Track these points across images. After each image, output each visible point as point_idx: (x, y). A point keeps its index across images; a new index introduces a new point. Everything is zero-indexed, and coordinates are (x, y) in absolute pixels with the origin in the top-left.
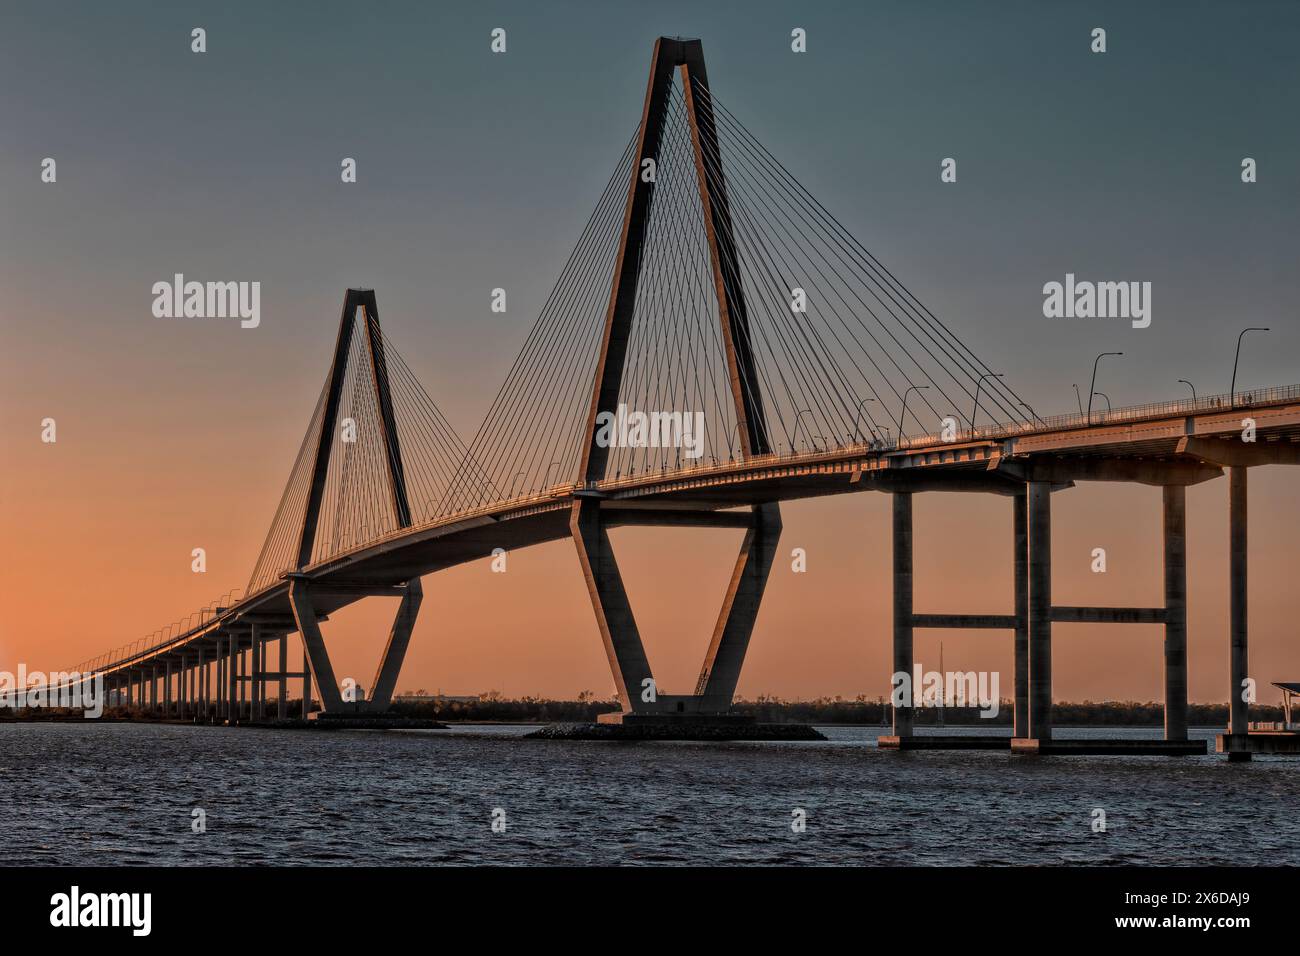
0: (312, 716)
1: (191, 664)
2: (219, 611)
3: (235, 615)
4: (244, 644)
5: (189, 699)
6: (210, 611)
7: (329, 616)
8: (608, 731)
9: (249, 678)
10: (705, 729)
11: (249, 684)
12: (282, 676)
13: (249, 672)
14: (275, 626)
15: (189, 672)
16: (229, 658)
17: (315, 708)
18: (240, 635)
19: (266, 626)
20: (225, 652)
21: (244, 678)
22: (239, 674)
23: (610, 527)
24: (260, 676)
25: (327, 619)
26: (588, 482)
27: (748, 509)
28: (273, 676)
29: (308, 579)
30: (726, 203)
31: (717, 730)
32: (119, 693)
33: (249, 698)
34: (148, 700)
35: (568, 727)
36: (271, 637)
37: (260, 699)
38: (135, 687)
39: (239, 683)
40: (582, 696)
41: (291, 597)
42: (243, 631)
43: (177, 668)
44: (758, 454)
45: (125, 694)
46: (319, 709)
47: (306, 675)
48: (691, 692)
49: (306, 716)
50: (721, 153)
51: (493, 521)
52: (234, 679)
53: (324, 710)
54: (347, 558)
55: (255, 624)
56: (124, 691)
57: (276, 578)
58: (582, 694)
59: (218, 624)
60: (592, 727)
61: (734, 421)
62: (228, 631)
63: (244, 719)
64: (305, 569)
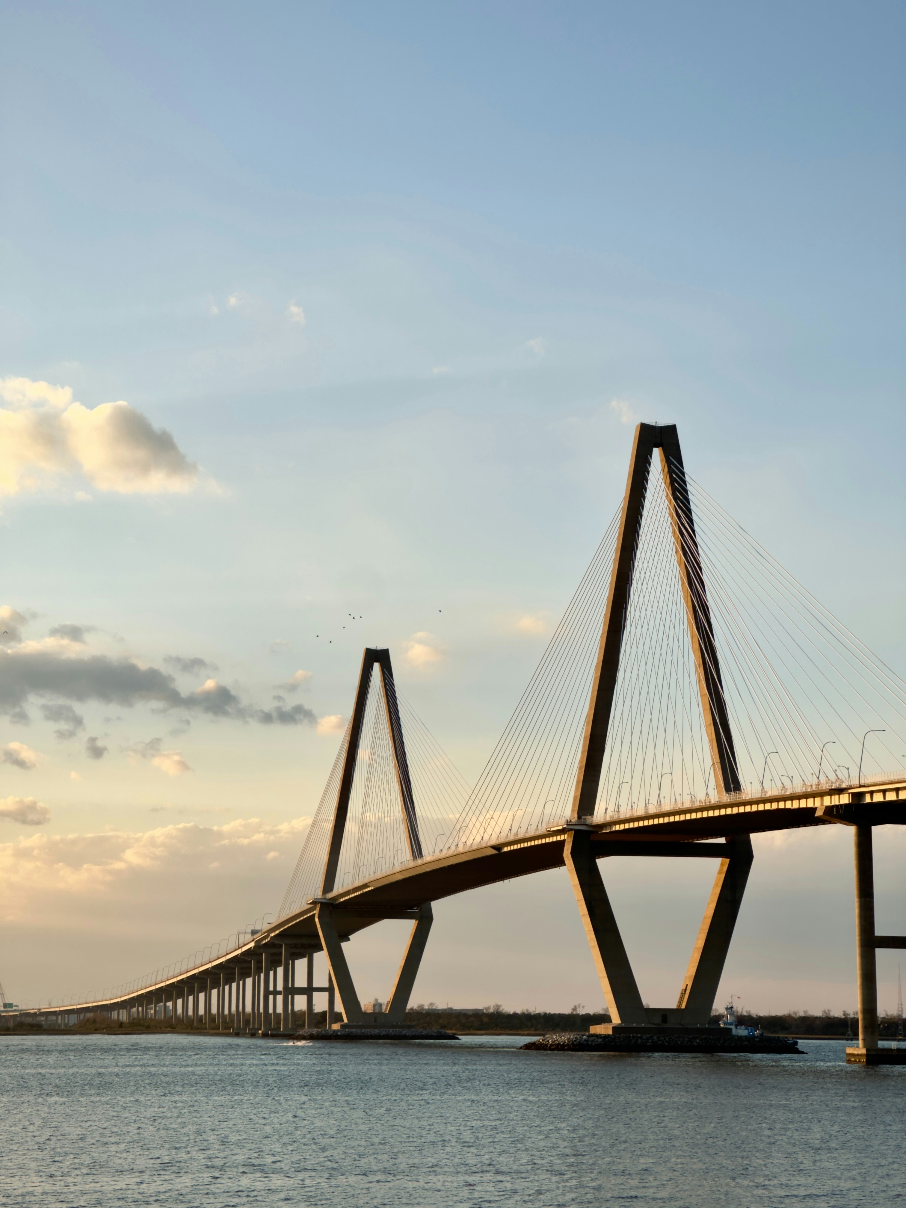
0: (336, 1027)
1: (229, 981)
2: (254, 932)
3: (268, 935)
4: (274, 963)
5: (226, 1012)
6: (245, 933)
7: (350, 937)
8: (600, 1040)
9: (279, 993)
10: (686, 1039)
11: (280, 998)
12: (309, 991)
13: (280, 987)
14: (303, 946)
15: (227, 988)
16: (262, 975)
17: (338, 1017)
18: (273, 954)
19: (295, 946)
20: (259, 970)
21: (276, 993)
22: (271, 988)
23: (599, 858)
24: (290, 991)
25: (349, 940)
26: (579, 817)
27: (722, 840)
28: (301, 991)
29: (332, 904)
30: (700, 568)
31: (698, 1041)
32: (165, 1006)
33: (280, 1009)
34: (190, 1013)
35: (564, 1038)
36: (301, 956)
37: (290, 1011)
38: (180, 1002)
39: (271, 997)
40: (575, 1009)
41: (317, 920)
42: (274, 950)
43: (216, 984)
44: (731, 791)
45: (171, 1008)
46: (342, 1020)
47: (330, 990)
48: (673, 1006)
49: (330, 1027)
50: (695, 523)
51: (495, 852)
52: (267, 993)
53: (346, 1020)
54: (365, 886)
55: (285, 944)
56: (170, 1004)
57: (304, 903)
58: (575, 1006)
59: (252, 945)
60: (584, 1037)
61: (709, 762)
62: (261, 951)
63: (274, 1029)
64: (330, 896)
